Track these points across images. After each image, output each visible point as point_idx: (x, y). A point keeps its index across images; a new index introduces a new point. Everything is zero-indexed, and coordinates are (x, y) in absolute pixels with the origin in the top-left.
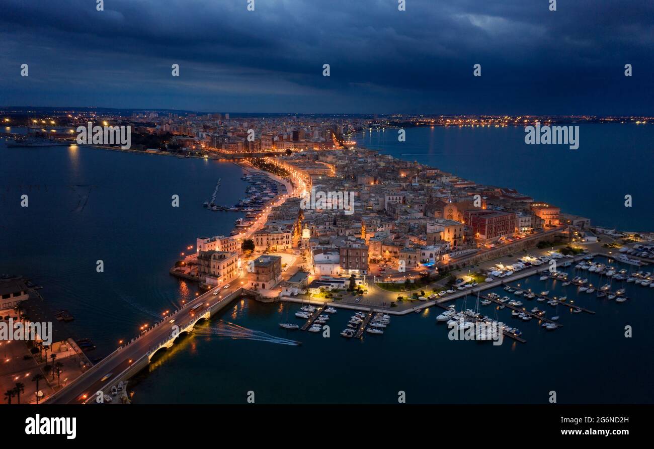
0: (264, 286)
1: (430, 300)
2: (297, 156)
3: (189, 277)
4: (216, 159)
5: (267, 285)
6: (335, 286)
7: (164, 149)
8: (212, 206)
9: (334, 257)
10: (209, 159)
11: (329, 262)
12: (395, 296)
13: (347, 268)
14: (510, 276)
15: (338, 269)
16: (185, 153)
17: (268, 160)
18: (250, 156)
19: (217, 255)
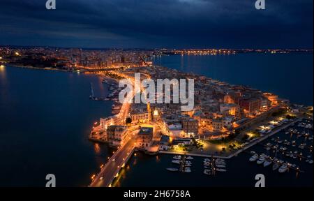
0: (147, 145)
1: (239, 149)
2: (128, 70)
3: (101, 141)
4: (84, 72)
5: (149, 144)
6: (186, 143)
7: (54, 67)
8: (94, 98)
9: (179, 126)
10: (81, 72)
11: (177, 129)
12: (220, 147)
13: (187, 132)
14: (270, 133)
15: (182, 133)
16: (67, 69)
17: (113, 72)
18: (103, 70)
19: (118, 128)
